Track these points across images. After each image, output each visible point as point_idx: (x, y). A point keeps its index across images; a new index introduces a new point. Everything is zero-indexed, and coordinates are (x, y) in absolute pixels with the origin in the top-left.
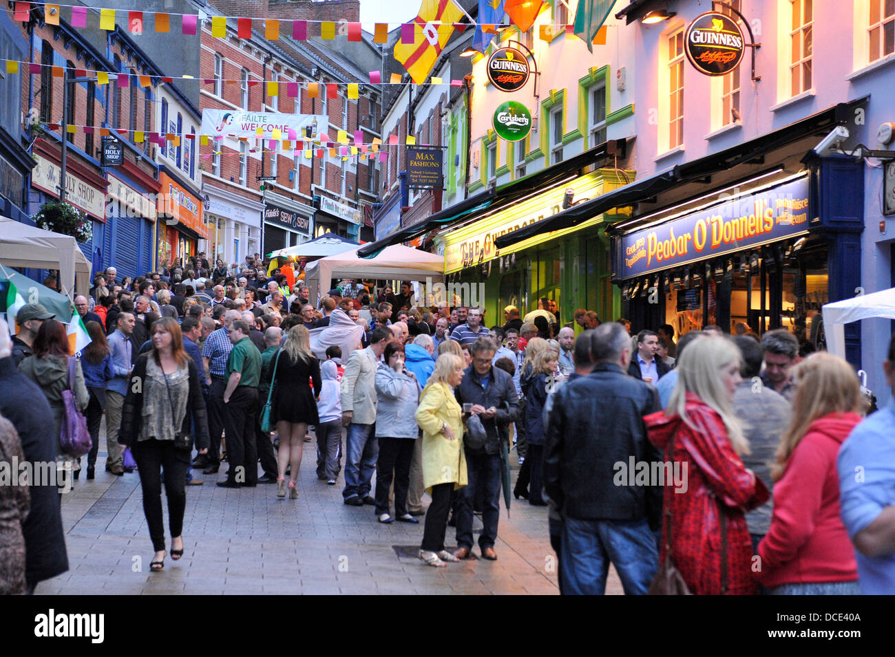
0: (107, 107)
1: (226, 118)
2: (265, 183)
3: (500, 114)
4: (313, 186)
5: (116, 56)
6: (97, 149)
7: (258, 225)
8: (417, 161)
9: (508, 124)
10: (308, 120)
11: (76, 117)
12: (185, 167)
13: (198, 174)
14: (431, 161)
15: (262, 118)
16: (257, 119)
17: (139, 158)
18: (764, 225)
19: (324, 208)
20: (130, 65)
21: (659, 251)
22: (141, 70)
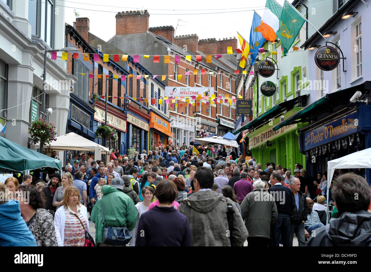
0: (126, 88)
1: (174, 90)
2: (196, 114)
3: (263, 86)
4: (217, 115)
5: (130, 68)
6: (122, 104)
7: (194, 131)
8: (241, 105)
9: (266, 90)
10: (206, 89)
11: (113, 92)
12: (162, 109)
13: (168, 111)
14: (247, 105)
15: (188, 89)
16: (186, 89)
17: (141, 107)
18: (345, 129)
19: (222, 123)
20: (136, 71)
21: (314, 140)
22: (141, 72)
